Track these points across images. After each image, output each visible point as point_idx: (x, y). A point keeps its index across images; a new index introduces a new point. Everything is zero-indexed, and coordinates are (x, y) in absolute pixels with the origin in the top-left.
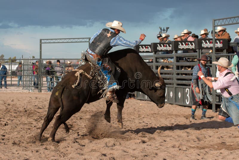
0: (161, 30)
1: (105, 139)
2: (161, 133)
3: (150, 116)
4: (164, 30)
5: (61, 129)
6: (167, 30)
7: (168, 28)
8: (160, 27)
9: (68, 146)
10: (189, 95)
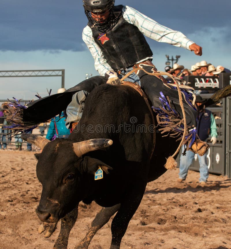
0: (168, 59)
1: (86, 218)
2: (168, 211)
3: (152, 186)
4: (173, 60)
5: (21, 204)
6: (177, 60)
7: (178, 57)
8: (166, 55)
9: (33, 228)
10: (210, 156)
